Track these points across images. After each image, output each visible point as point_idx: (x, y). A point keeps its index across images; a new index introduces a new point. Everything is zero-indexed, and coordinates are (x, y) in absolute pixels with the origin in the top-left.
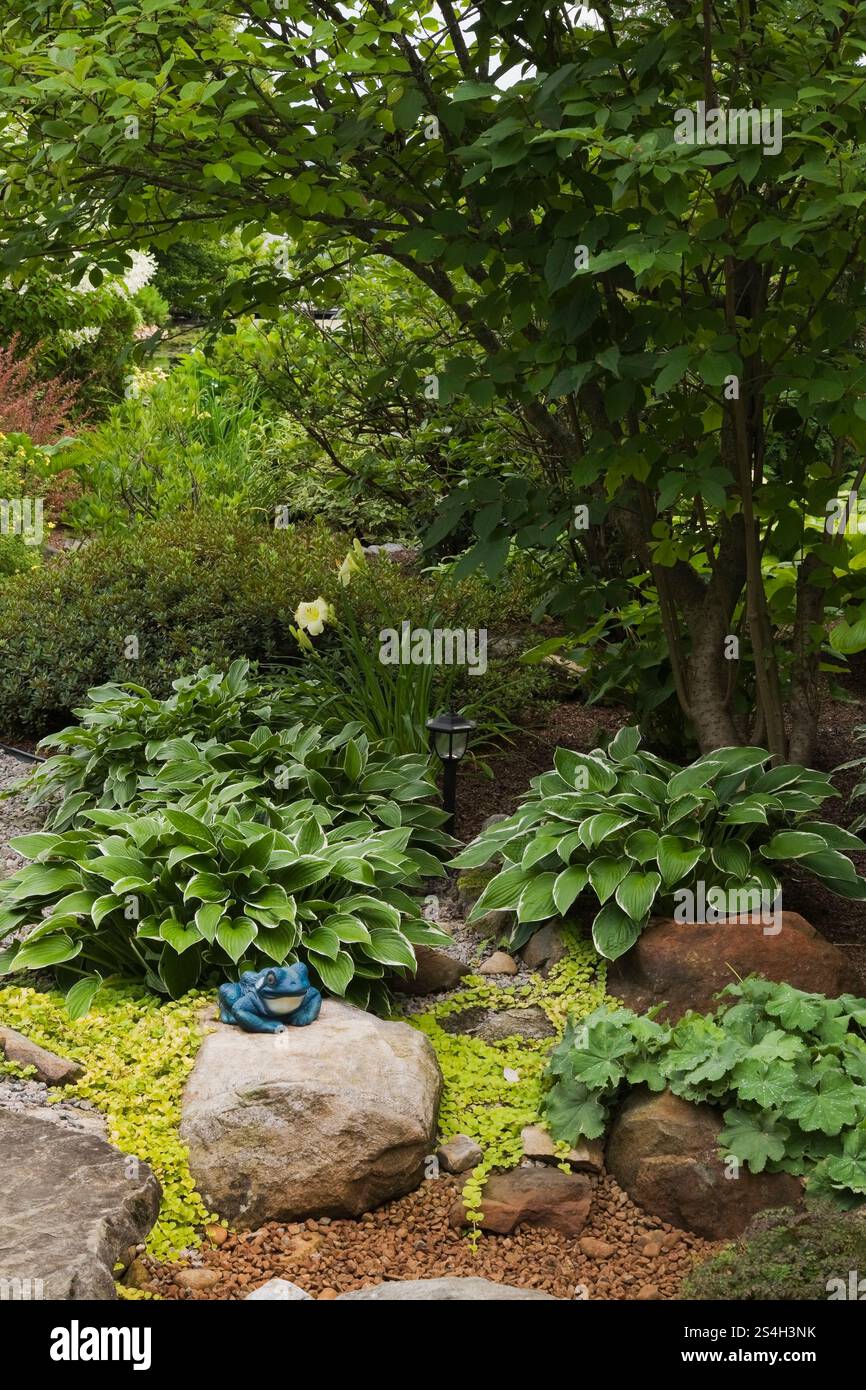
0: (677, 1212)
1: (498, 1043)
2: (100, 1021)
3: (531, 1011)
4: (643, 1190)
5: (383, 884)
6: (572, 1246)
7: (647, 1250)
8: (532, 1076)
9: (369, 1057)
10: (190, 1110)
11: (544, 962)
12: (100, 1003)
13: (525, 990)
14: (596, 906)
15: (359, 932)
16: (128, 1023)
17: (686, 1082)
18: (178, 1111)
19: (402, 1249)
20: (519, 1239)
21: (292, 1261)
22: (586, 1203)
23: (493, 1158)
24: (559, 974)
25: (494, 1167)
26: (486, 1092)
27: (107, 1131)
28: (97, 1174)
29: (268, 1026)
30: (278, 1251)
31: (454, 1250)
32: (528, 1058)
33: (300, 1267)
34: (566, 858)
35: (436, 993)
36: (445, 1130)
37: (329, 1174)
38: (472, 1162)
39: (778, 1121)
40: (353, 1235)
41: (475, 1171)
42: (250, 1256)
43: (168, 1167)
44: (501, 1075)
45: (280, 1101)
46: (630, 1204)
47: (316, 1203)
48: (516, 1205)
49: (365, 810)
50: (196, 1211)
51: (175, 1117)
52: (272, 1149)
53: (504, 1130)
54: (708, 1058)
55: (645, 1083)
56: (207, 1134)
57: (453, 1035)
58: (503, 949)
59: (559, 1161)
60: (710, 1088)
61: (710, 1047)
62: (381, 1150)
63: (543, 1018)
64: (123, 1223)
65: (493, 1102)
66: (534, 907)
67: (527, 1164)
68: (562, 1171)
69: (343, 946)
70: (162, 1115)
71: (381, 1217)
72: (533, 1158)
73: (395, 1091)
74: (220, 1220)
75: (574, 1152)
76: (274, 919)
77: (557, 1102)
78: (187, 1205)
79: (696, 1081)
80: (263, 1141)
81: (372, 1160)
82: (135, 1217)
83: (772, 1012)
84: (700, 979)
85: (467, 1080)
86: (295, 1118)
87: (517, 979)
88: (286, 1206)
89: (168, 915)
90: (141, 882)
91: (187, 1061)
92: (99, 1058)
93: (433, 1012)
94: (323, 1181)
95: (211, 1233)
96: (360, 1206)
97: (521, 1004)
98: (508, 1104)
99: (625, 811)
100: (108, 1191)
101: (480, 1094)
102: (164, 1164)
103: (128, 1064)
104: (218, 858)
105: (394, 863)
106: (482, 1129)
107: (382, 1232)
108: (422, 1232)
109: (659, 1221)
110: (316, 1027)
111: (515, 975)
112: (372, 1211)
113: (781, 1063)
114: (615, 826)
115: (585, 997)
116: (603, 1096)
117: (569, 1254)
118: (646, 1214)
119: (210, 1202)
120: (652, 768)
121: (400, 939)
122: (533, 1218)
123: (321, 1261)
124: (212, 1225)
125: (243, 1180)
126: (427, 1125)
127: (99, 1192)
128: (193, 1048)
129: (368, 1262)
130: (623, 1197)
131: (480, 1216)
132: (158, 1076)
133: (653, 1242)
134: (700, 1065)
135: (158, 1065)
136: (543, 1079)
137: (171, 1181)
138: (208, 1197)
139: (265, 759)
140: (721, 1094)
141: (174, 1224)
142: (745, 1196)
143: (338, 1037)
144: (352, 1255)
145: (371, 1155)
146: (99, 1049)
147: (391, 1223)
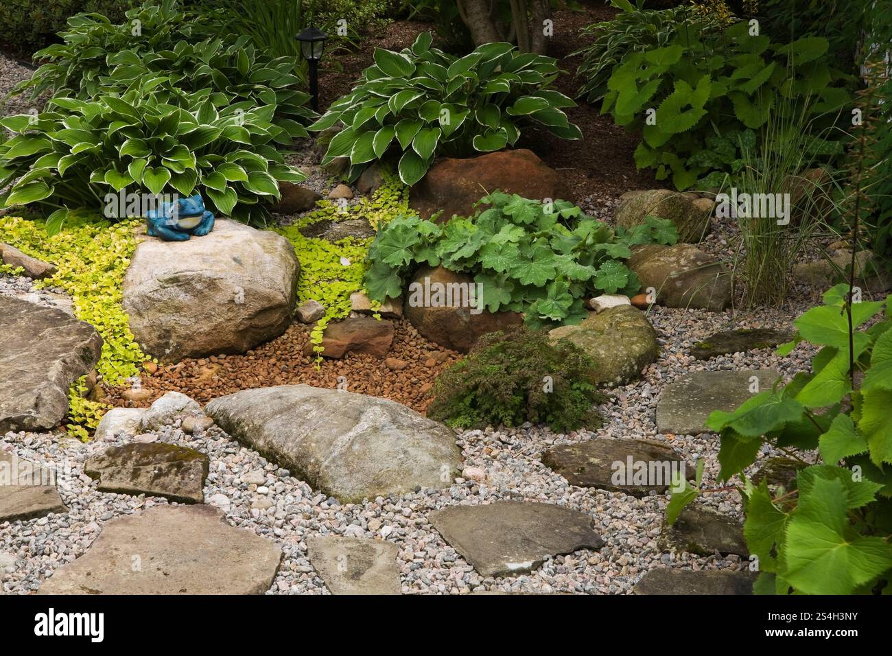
0: (447, 338)
1: (338, 242)
2: (69, 237)
3: (360, 221)
4: (427, 327)
5: (257, 143)
6: (381, 363)
7: (427, 363)
8: (359, 262)
9: (246, 254)
10: (128, 292)
11: (370, 189)
12: (67, 225)
13: (356, 208)
14: (400, 153)
15: (241, 175)
16: (88, 238)
17: (451, 260)
18: (121, 292)
19: (272, 371)
20: (347, 361)
21: (200, 381)
22: (390, 337)
23: (332, 313)
24: (379, 197)
25: (333, 319)
26: (329, 273)
27: (73, 306)
28: (60, 333)
29: (179, 236)
30: (191, 376)
31: (306, 369)
32: (356, 251)
33: (205, 385)
34: (380, 121)
35: (300, 212)
36: (301, 298)
37: (222, 327)
38: (318, 316)
39: (507, 280)
40: (241, 364)
41: (319, 322)
42: (172, 380)
43: (115, 327)
44: (339, 262)
45: (188, 284)
46: (419, 336)
47: (215, 346)
48: (345, 341)
49: (252, 95)
50: (136, 353)
51: (119, 296)
52: (184, 314)
53: (340, 296)
54: (465, 244)
55: (426, 262)
56: (140, 306)
57: (309, 239)
58: (343, 183)
59: (374, 312)
60: (465, 262)
61: (467, 237)
62: (256, 312)
63: (368, 225)
64: (74, 362)
65: (333, 279)
66: (362, 154)
67: (353, 316)
68: (376, 319)
69: (229, 183)
70: (110, 295)
71: (259, 352)
72: (358, 312)
73: (264, 274)
74: (152, 359)
75: (383, 307)
76: (181, 167)
77: (372, 277)
78: (129, 350)
79: (456, 259)
80: (178, 309)
81: (251, 318)
82: (83, 358)
83: (507, 213)
84: (467, 195)
85: (316, 266)
86: (198, 294)
87: (353, 201)
88: (197, 348)
89: (112, 167)
90: (90, 145)
91: (124, 260)
92: (67, 261)
93: (296, 224)
94: (219, 332)
95: (146, 367)
96: (245, 346)
97: (353, 217)
98: (343, 280)
99: (419, 88)
100: (64, 342)
101: (325, 274)
102: (112, 325)
103: (88, 264)
104: (144, 128)
105: (264, 130)
106: (325, 296)
107: (260, 361)
108: (286, 360)
109: (436, 345)
110: (211, 235)
111: (352, 198)
112: (254, 349)
113: (510, 244)
114: (410, 98)
115: (395, 210)
116: (401, 271)
117: (378, 368)
118: (429, 342)
119: (145, 348)
120: (439, 60)
121: (268, 178)
122: (356, 348)
123: (219, 380)
124: (146, 361)
125: (167, 333)
126: (287, 295)
127: (59, 344)
128: (129, 253)
129: (251, 379)
130: (415, 332)
131: (322, 349)
132: (106, 271)
133: (431, 358)
134: (460, 248)
135: (106, 263)
136: (365, 263)
137: (118, 336)
138: (144, 345)
139: (183, 62)
140: (472, 266)
141: (121, 363)
142: (487, 327)
143: (225, 242)
144: (240, 376)
145: (250, 315)
146: (67, 255)
147: (266, 356)
